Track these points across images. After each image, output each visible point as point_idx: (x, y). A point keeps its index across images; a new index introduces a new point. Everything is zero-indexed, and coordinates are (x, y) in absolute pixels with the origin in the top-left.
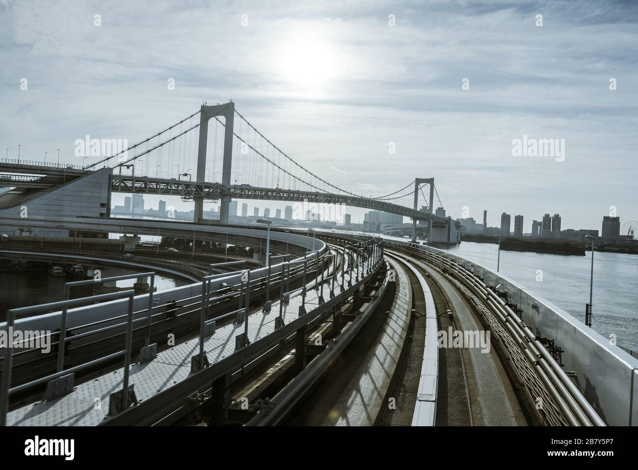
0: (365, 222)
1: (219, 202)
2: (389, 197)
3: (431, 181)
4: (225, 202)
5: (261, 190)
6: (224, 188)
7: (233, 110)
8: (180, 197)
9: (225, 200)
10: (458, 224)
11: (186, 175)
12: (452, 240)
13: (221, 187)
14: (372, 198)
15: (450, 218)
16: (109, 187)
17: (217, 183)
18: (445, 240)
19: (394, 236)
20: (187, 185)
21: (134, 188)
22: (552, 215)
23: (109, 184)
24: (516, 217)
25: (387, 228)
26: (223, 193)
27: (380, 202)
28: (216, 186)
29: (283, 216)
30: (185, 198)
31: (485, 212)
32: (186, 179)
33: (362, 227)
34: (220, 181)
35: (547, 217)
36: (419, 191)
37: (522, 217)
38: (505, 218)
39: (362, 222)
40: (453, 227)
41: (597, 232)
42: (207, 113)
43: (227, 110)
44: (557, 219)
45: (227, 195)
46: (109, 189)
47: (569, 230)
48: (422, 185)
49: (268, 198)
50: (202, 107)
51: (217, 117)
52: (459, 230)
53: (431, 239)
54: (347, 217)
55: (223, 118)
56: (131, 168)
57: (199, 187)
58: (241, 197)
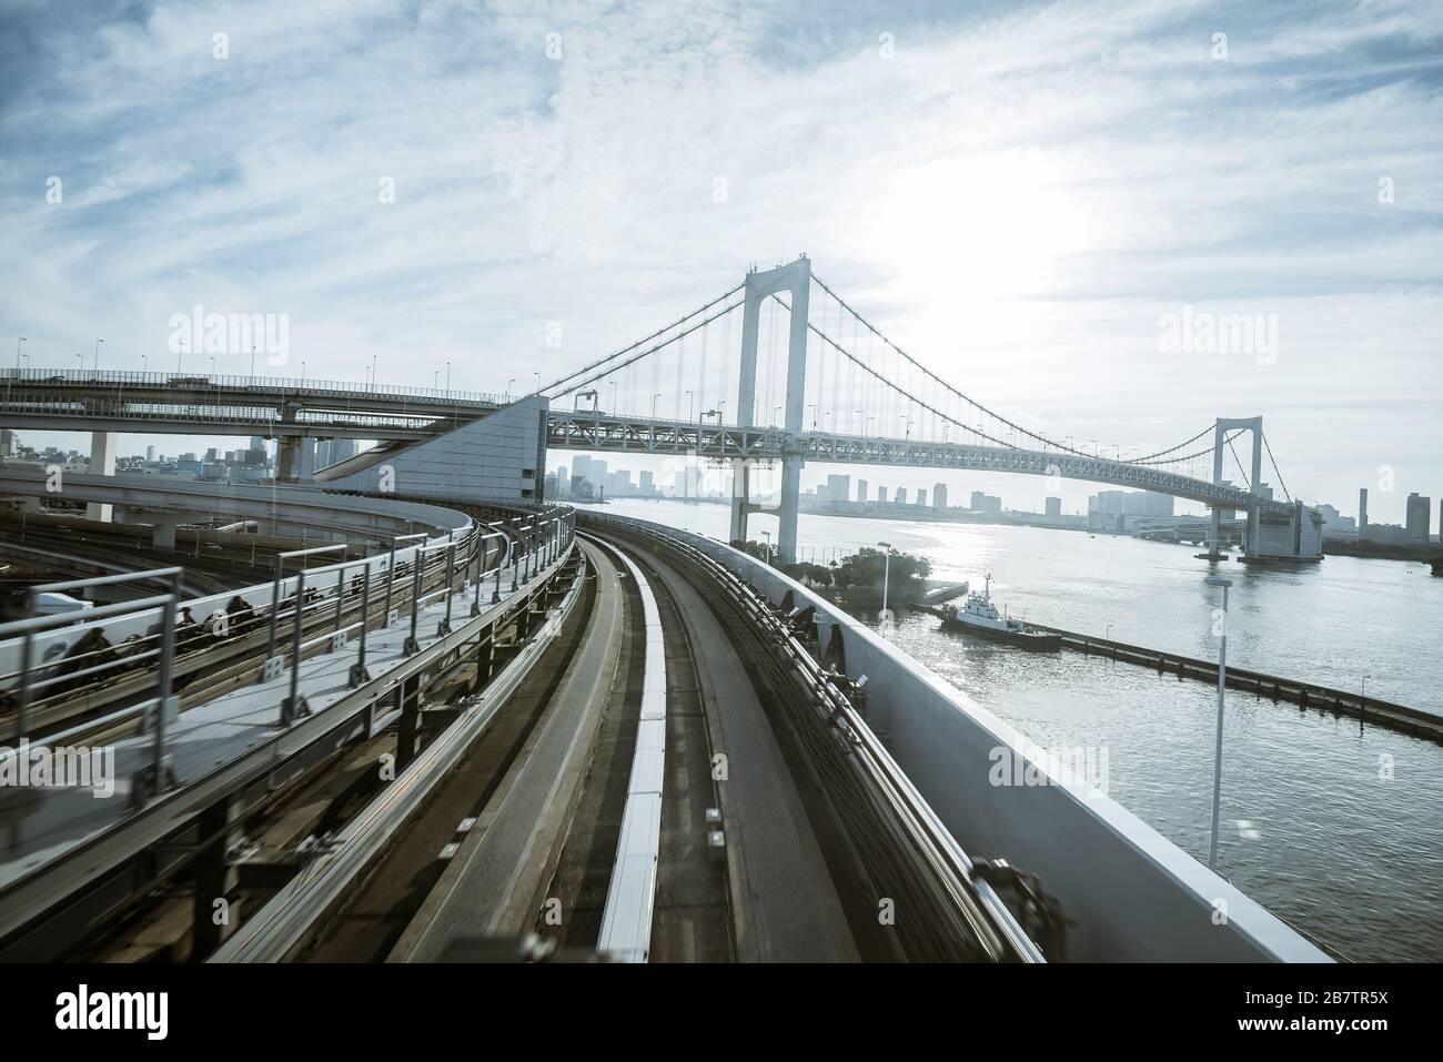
0: (1092, 513)
1: (779, 465)
3: (1255, 425)
4: (789, 468)
6: (788, 438)
7: (809, 274)
9: (790, 464)
10: (1316, 518)
11: (712, 413)
12: (1304, 553)
13: (782, 436)
14: (1120, 460)
15: (1299, 503)
16: (541, 435)
17: (773, 428)
18: (1290, 552)
19: (1160, 541)
20: (715, 432)
21: (599, 440)
23: (541, 431)
25: (1142, 525)
26: (787, 449)
27: (1140, 470)
28: (772, 434)
29: (929, 502)
30: (715, 461)
31: (1364, 492)
32: (713, 421)
34: (781, 425)
36: (1226, 447)
38: (1417, 505)
39: (1085, 512)
40: (1306, 523)
42: (757, 287)
43: (795, 278)
45: (794, 453)
46: (541, 442)
48: (1231, 433)
49: (886, 460)
50: (748, 276)
51: (777, 294)
52: (1319, 530)
53: (1257, 550)
54: (1054, 503)
55: (786, 296)
56: (593, 397)
57: (736, 436)
58: (826, 457)
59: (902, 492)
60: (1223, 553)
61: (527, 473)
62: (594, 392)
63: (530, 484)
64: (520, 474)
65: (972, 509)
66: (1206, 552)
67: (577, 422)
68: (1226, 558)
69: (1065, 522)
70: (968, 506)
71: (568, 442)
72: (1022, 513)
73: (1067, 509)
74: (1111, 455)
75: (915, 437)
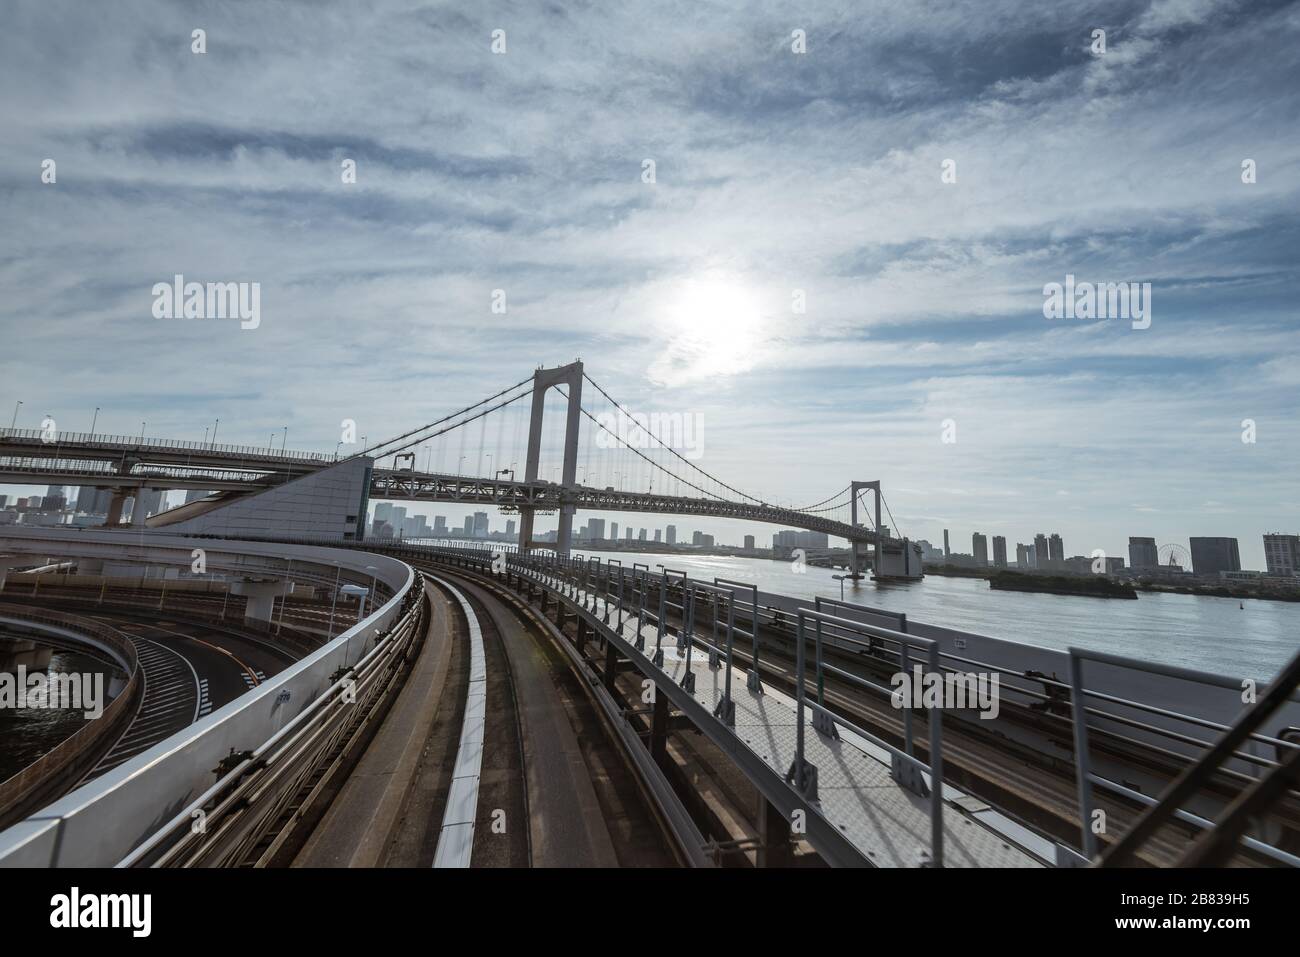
0: (775, 546)
1: (557, 513)
2: (818, 508)
3: (875, 485)
4: (565, 515)
5: (626, 496)
6: (564, 491)
7: (581, 373)
8: (497, 506)
9: (566, 511)
10: (918, 548)
11: (506, 472)
12: (912, 573)
13: (560, 490)
14: (793, 508)
15: (906, 539)
16: (365, 487)
17: (554, 484)
18: (903, 573)
19: (820, 566)
20: (508, 487)
21: (412, 492)
22: (1047, 536)
23: (365, 484)
24: (994, 538)
26: (563, 500)
27: (805, 516)
28: (553, 488)
29: (663, 539)
30: (505, 509)
31: (946, 532)
32: (506, 478)
33: (772, 553)
34: (559, 481)
35: (1040, 539)
36: (858, 501)
37: (1004, 539)
38: (979, 541)
39: (770, 546)
40: (912, 553)
41: (1122, 560)
42: (544, 380)
43: (572, 374)
44: (1056, 541)
45: (569, 503)
46: (364, 492)
47: (1078, 558)
48: (861, 491)
49: (635, 508)
50: (537, 371)
51: (558, 386)
52: (920, 558)
53: (882, 573)
54: (749, 540)
55: (565, 388)
56: (411, 458)
57: (523, 489)
58: (592, 506)
59: (643, 532)
60: (861, 574)
61: (350, 519)
62: (412, 454)
63: (352, 528)
64: (344, 519)
65: (694, 544)
66: (851, 573)
67: (395, 477)
68: (863, 578)
69: (757, 553)
70: (691, 542)
71: (387, 493)
72: (729, 547)
73: (759, 544)
74: (786, 506)
75: (655, 492)
